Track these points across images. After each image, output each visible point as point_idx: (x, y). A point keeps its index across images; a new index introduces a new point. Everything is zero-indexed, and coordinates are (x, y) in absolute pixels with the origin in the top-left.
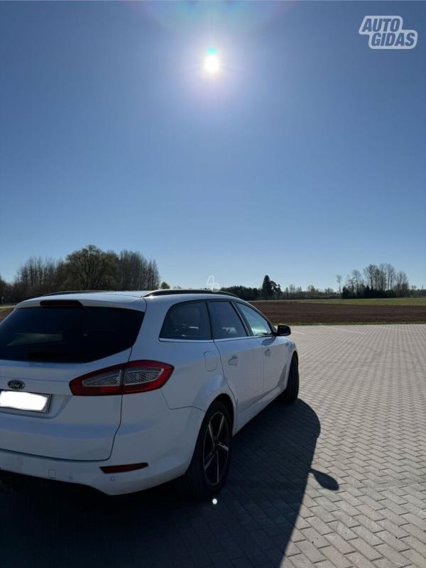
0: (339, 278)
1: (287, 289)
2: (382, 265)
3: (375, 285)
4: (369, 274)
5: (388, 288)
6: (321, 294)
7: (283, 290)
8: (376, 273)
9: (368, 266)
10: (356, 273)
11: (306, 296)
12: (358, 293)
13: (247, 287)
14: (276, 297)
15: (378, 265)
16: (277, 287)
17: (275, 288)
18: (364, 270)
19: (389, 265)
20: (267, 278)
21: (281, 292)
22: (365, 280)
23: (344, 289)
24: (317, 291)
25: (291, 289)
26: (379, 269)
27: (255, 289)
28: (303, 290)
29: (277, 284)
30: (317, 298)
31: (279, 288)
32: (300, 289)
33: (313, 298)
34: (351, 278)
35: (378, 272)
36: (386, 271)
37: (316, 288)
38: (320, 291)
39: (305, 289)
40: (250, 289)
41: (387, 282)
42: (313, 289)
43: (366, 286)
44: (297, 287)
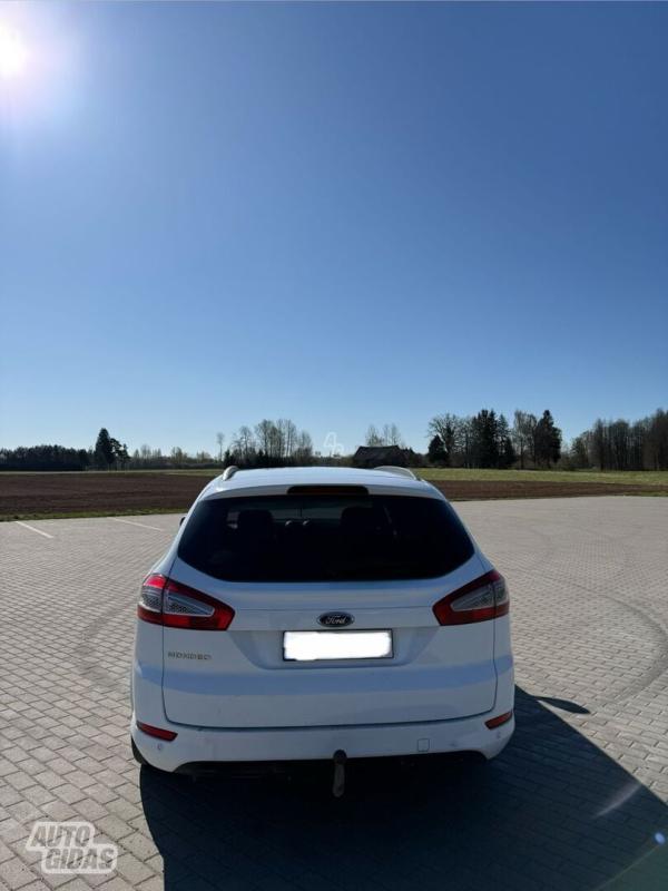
0: (221, 438)
1: (137, 452)
2: (280, 422)
3: (271, 450)
4: (262, 434)
5: (287, 454)
6: (191, 461)
7: (131, 453)
8: (271, 432)
9: (261, 421)
10: (245, 431)
11: (169, 464)
12: (247, 460)
13: (68, 447)
14: (119, 464)
15: (274, 420)
16: (122, 449)
17: (118, 451)
18: (255, 427)
19: (289, 422)
20: (104, 433)
21: (129, 457)
22: (258, 442)
23: (227, 453)
24: (185, 456)
25: (144, 452)
26: (276, 426)
27: (83, 452)
28: (163, 454)
29: (121, 443)
30: (187, 467)
31: (125, 451)
32: (159, 452)
33: (180, 467)
34: (239, 437)
35: (274, 431)
36: (284, 430)
37: (183, 451)
38: (189, 456)
39: (167, 453)
40: (73, 451)
41: (286, 446)
42: (180, 453)
43: (257, 451)
44: (153, 449)
